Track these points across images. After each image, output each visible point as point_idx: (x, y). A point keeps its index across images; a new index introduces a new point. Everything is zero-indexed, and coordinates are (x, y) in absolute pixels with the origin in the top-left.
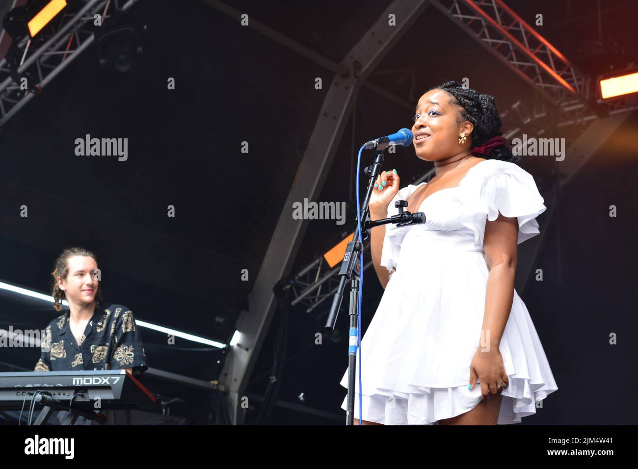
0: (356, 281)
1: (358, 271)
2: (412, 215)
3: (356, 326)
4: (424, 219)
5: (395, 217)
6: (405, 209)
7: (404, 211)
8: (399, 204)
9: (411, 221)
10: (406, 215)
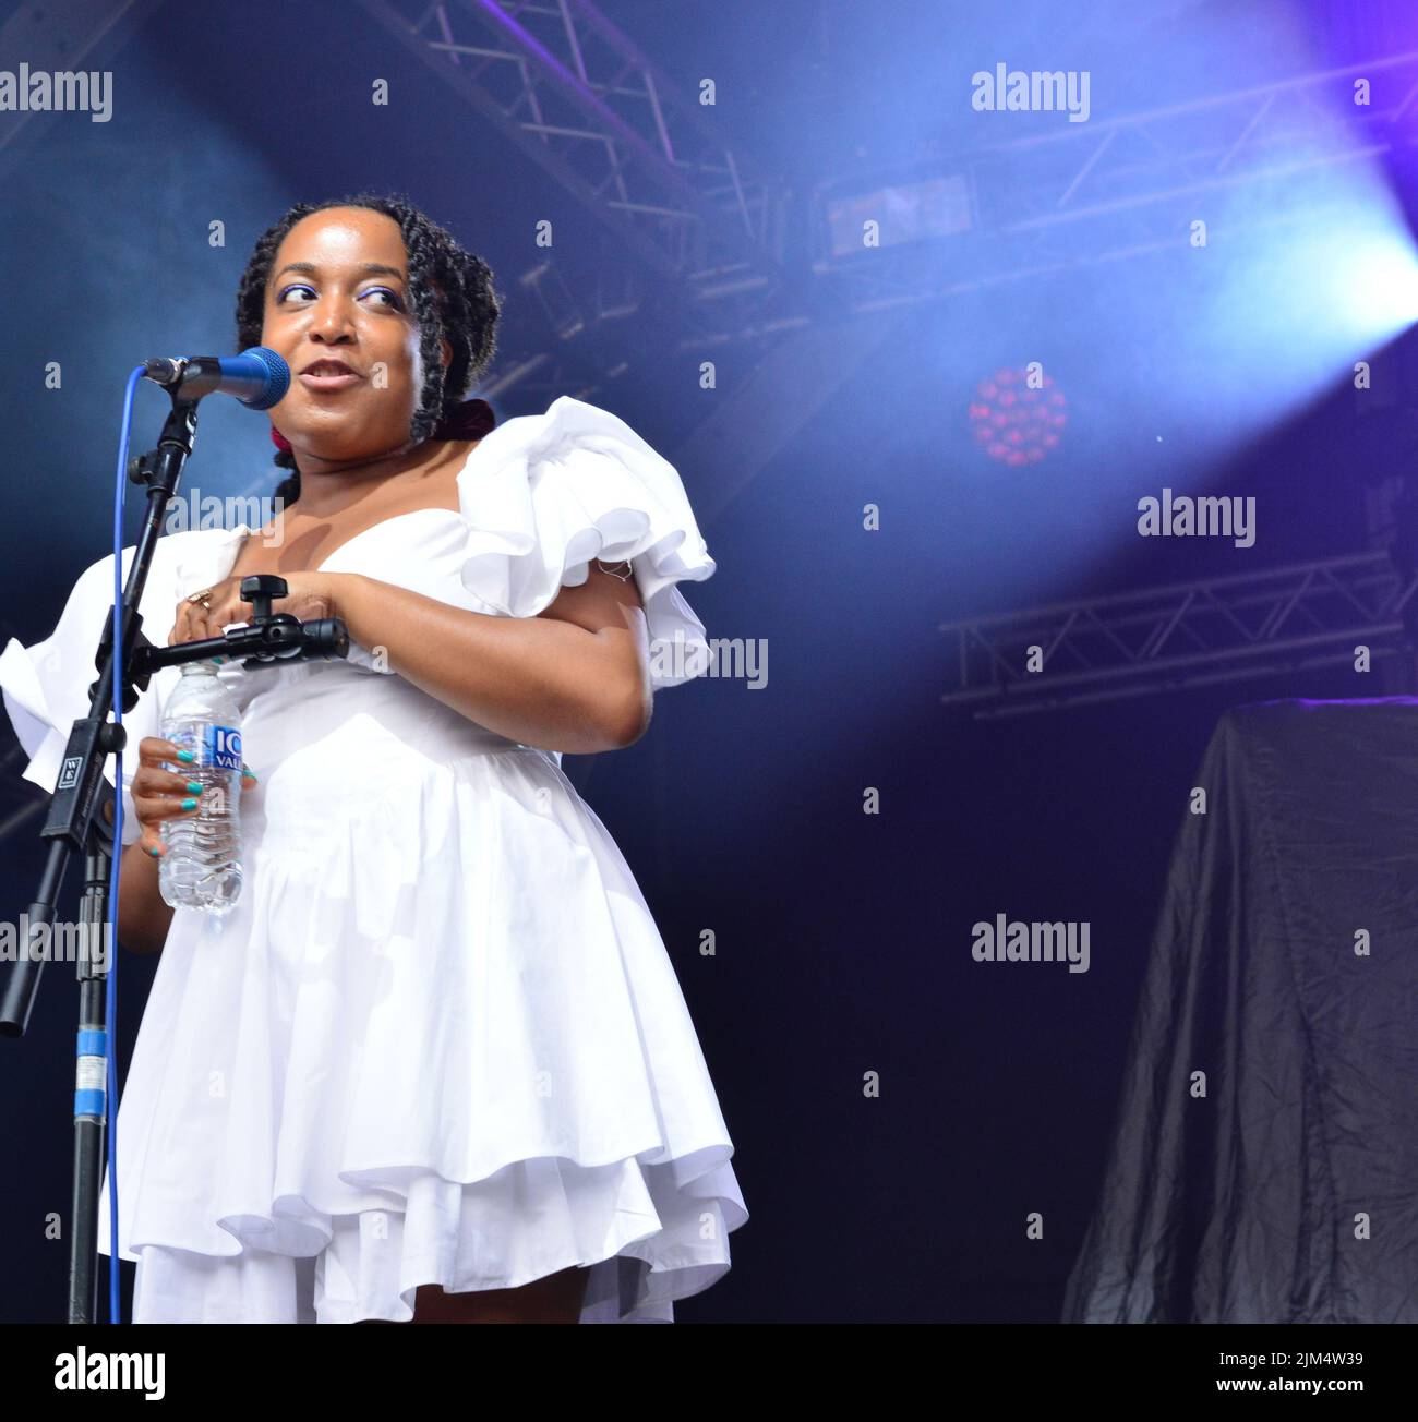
0: (102, 859)
1: (107, 823)
2: (302, 626)
3: (101, 1021)
4: (342, 640)
5: (242, 634)
6: (277, 604)
7: (274, 612)
8: (256, 587)
9: (297, 650)
10: (281, 628)
